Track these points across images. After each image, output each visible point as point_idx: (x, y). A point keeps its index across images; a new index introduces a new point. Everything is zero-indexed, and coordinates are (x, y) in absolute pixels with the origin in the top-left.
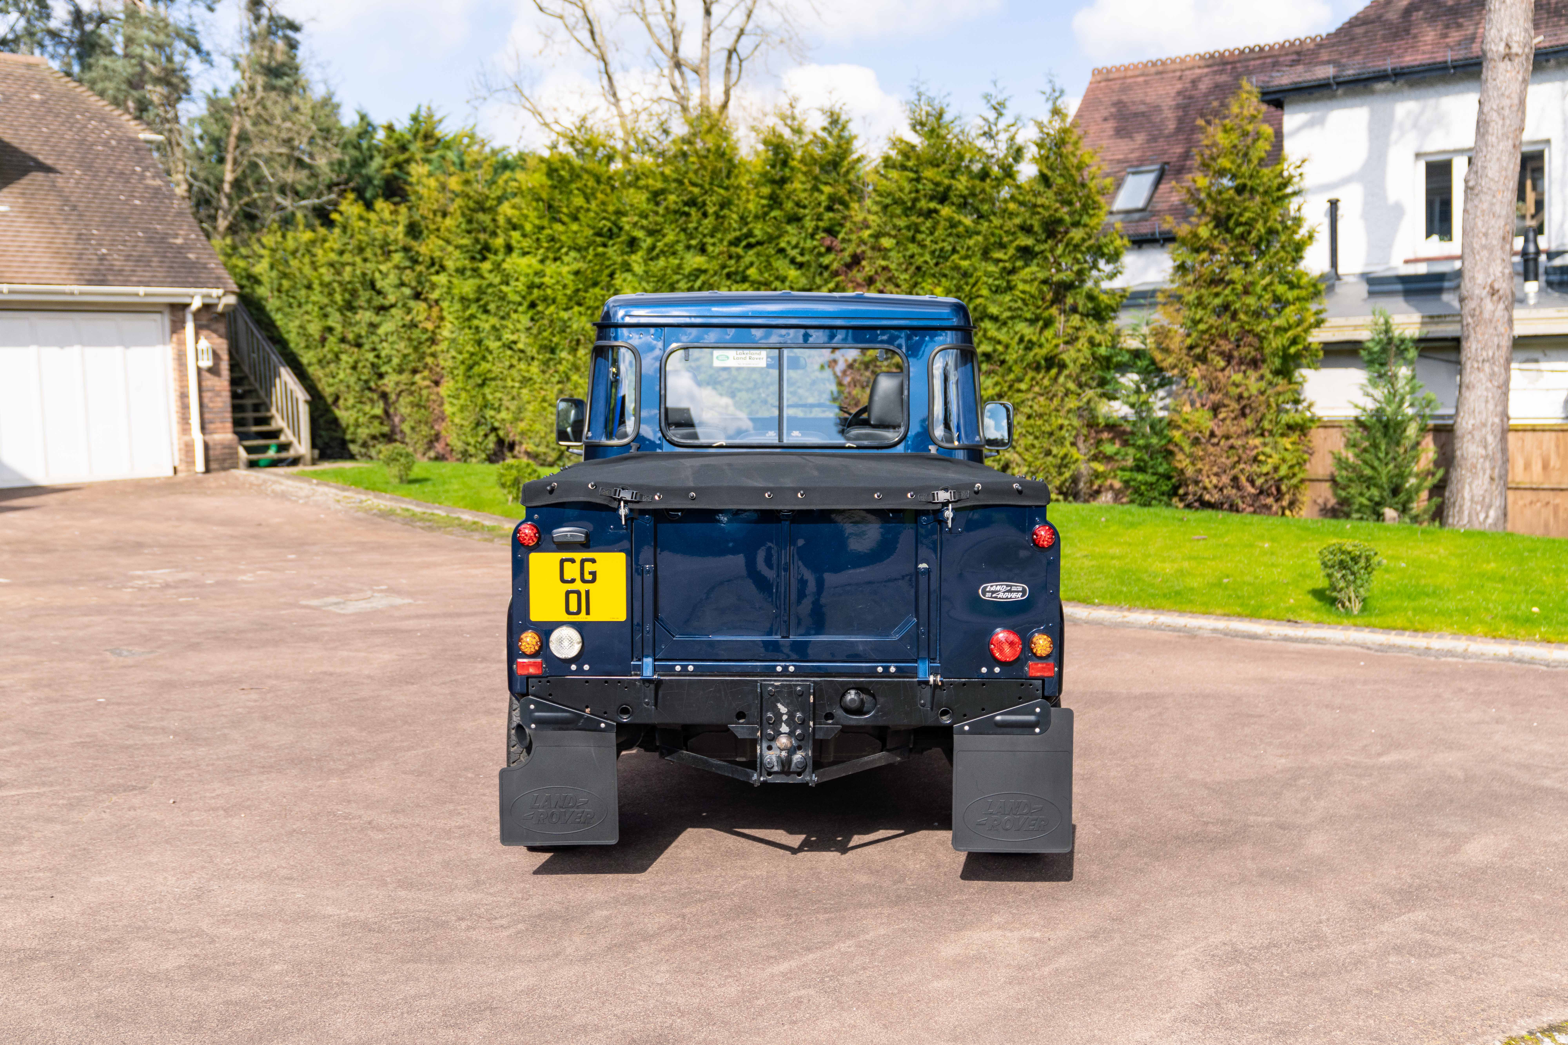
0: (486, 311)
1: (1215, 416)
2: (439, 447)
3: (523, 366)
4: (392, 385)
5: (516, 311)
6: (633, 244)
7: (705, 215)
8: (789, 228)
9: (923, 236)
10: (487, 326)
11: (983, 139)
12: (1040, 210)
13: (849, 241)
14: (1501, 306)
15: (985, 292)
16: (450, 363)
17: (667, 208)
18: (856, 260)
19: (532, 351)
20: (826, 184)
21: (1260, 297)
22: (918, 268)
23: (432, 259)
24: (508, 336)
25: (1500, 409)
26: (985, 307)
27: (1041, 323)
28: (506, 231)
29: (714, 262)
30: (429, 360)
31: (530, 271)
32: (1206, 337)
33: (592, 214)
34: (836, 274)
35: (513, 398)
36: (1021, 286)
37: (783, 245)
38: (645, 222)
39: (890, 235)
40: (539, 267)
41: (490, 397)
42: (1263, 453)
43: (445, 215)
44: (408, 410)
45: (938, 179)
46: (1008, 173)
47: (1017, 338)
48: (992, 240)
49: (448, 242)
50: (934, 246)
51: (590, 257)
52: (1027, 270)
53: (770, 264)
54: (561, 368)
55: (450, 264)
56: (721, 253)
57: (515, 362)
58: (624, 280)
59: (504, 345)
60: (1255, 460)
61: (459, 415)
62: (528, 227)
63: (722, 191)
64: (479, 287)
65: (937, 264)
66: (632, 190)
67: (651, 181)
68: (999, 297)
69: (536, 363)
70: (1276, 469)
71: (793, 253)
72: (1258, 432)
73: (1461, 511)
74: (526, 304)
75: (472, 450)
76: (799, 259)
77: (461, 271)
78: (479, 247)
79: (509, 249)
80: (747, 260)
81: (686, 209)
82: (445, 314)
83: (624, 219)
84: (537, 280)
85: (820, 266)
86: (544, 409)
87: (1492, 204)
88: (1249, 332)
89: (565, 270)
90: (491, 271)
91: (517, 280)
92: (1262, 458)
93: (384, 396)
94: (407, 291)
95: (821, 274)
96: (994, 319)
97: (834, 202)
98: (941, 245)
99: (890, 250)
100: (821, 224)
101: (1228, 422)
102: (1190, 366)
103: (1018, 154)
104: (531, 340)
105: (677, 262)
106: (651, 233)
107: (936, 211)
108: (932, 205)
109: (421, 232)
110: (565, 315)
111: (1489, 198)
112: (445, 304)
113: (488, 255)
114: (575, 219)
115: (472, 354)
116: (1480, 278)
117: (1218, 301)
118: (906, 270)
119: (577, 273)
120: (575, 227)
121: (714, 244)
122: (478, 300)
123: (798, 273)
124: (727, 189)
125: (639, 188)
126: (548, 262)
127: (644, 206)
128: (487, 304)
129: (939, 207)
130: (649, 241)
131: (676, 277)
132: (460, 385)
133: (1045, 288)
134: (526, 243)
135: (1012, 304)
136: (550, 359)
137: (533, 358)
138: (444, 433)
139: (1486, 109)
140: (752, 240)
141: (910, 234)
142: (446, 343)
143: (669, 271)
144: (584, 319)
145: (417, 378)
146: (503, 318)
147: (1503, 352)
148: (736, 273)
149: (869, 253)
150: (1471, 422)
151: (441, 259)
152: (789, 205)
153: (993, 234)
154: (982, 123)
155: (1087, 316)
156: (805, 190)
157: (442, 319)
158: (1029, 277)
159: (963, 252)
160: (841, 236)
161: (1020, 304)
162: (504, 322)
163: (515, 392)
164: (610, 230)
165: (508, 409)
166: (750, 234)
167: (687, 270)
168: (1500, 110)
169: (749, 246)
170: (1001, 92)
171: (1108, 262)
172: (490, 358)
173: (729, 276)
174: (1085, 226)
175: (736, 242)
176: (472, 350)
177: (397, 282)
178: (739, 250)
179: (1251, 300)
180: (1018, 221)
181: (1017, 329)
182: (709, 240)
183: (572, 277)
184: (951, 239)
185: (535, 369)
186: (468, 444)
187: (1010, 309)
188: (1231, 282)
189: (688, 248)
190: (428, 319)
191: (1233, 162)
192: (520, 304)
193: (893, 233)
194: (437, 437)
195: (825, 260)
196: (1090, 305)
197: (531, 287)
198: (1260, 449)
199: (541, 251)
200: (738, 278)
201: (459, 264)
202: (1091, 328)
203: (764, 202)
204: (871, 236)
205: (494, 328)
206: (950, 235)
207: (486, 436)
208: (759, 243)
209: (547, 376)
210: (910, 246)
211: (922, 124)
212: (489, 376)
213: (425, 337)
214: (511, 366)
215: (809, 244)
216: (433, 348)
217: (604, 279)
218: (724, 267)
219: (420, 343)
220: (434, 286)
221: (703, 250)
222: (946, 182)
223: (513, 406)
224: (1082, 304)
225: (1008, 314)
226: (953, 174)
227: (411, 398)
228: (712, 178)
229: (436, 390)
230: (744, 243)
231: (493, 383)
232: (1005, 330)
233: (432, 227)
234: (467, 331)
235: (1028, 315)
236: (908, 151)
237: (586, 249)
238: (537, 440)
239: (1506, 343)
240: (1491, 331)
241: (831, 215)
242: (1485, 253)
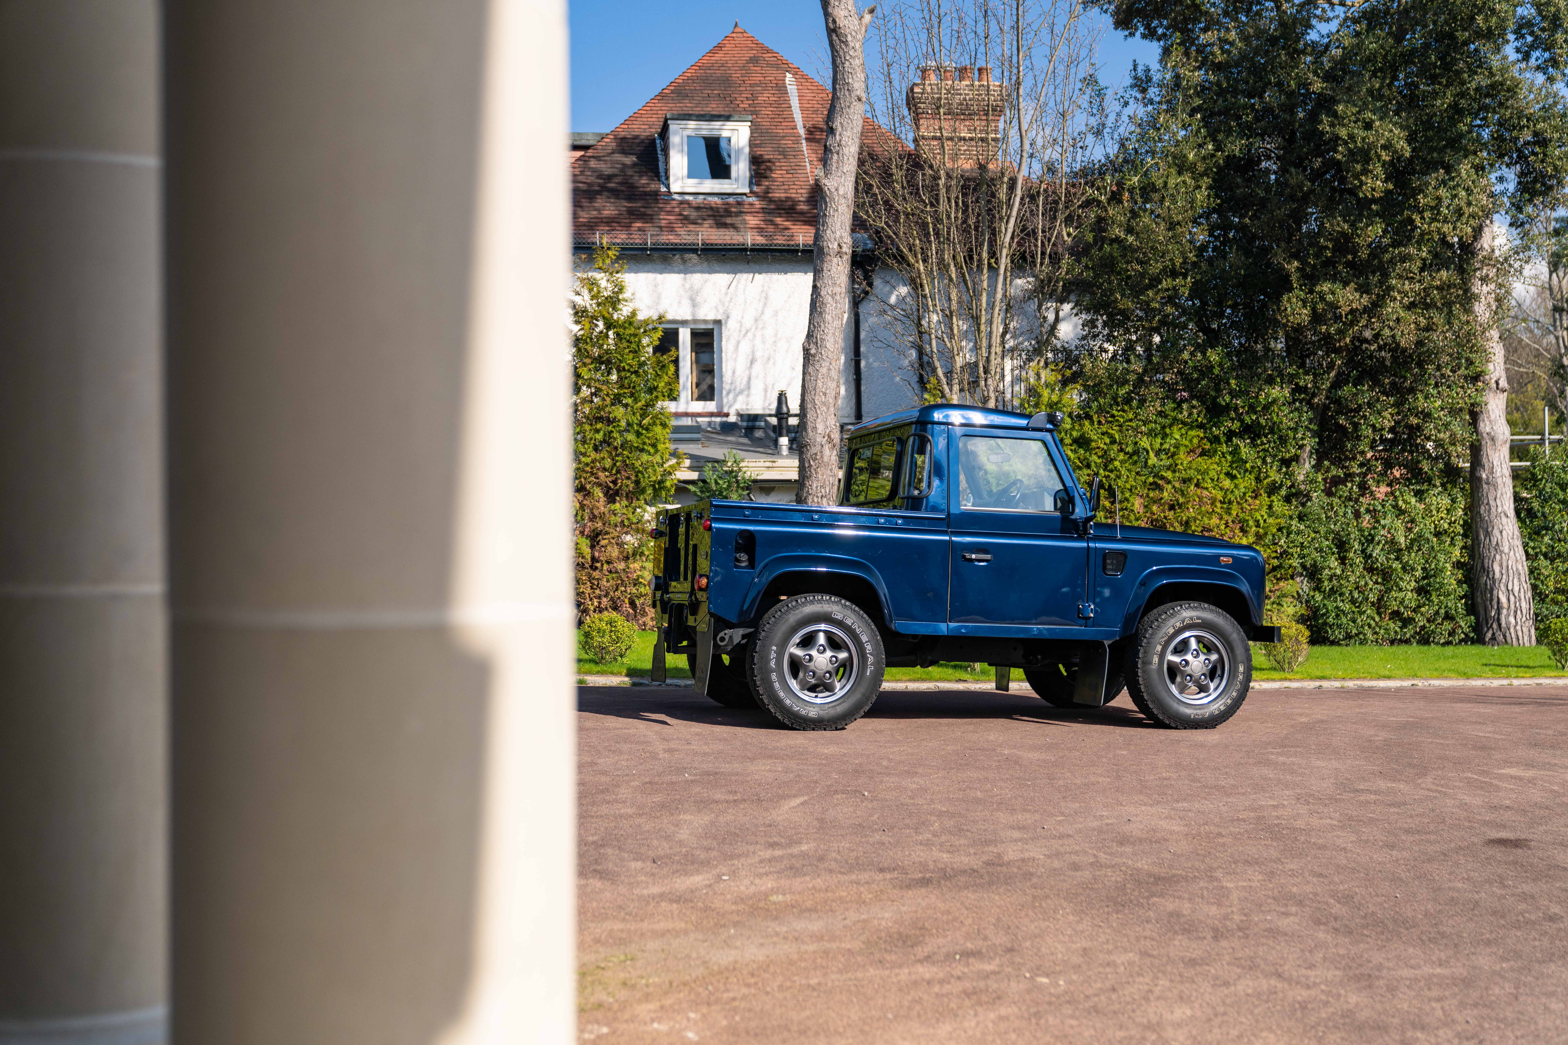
1: (597, 542)
14: (835, 453)
32: (588, 469)
87: (829, 369)
92: (640, 581)
101: (608, 548)
111: (827, 364)
116: (820, 429)
117: (599, 436)
168: (833, 295)
198: (639, 573)
240: (829, 472)
242: (824, 408)
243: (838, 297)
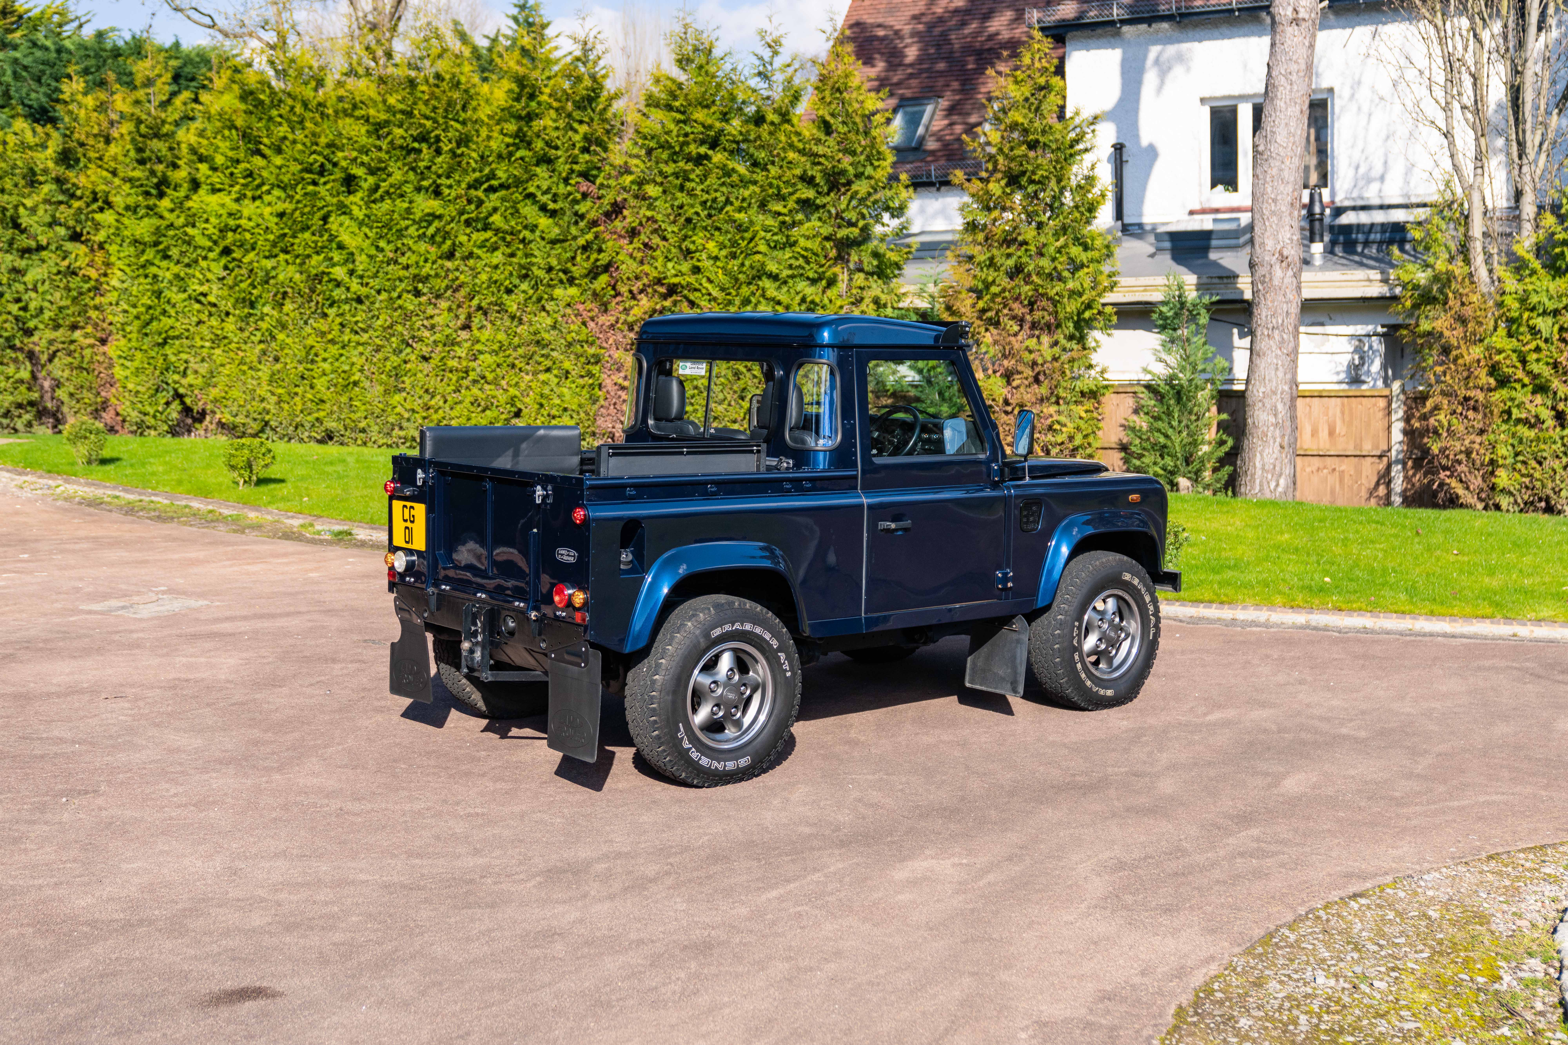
0: (166, 257)
1: (1009, 383)
2: (108, 416)
3: (214, 322)
4: (44, 343)
5: (205, 258)
6: (350, 182)
7: (438, 152)
8: (538, 170)
9: (693, 184)
10: (169, 275)
11: (758, 79)
12: (822, 160)
13: (609, 187)
14: (1290, 273)
15: (763, 248)
16: (119, 319)
17: (391, 142)
18: (617, 209)
19: (227, 305)
20: (581, 122)
21: (1054, 259)
22: (689, 220)
23: (94, 193)
24: (195, 287)
25: (1289, 376)
26: (763, 264)
27: (824, 282)
28: (190, 163)
29: (452, 207)
30: (93, 314)
31: (223, 212)
32: (999, 300)
33: (299, 147)
34: (594, 223)
35: (203, 360)
36: (802, 242)
37: (532, 190)
38: (366, 159)
39: (656, 183)
40: (235, 207)
41: (173, 358)
42: (1058, 422)
43: (108, 140)
44: (67, 373)
45: (709, 121)
46: (785, 117)
47: (798, 298)
48: (770, 191)
49: (114, 173)
50: (705, 197)
51: (297, 197)
52: (807, 225)
53: (517, 211)
54: (264, 325)
55: (118, 200)
56: (458, 197)
57: (204, 317)
58: (341, 225)
59: (190, 297)
60: (1050, 428)
61: (133, 379)
62: (219, 160)
63: (458, 126)
64: (158, 228)
65: (710, 216)
66: (348, 120)
67: (372, 112)
68: (778, 254)
69: (231, 319)
70: (1071, 438)
71: (545, 199)
72: (1053, 399)
73: (1253, 480)
74: (218, 250)
75: (150, 421)
76: (551, 206)
77: (133, 209)
78: (155, 180)
79: (195, 185)
80: (488, 206)
81: (416, 145)
82: (113, 259)
83: (340, 154)
84: (232, 223)
85: (576, 214)
86: (244, 373)
87: (1281, 170)
88: (1042, 295)
89: (267, 210)
90: (172, 211)
91: (207, 221)
92: (1057, 427)
93: (31, 356)
94: (62, 231)
95: (576, 223)
96: (774, 277)
97: (591, 143)
98: (714, 195)
99: (656, 199)
100: (575, 167)
101: (1022, 389)
102: (982, 330)
103: (796, 98)
104: (225, 293)
105: (406, 205)
106: (372, 172)
107: (707, 157)
108: (703, 150)
109: (77, 161)
110: (269, 264)
111: (1278, 164)
112: (113, 248)
113: (169, 191)
114: (279, 151)
115: (150, 307)
116: (1270, 244)
117: (1011, 262)
118: (674, 222)
119: (281, 215)
120: (278, 161)
121: (450, 187)
122: (156, 244)
123: (551, 220)
124: (464, 123)
125: (358, 118)
126: (246, 202)
127: (364, 140)
128: (168, 248)
129: (710, 152)
130: (371, 180)
131: (404, 223)
132: (134, 344)
133: (828, 245)
134: (216, 178)
135: (792, 261)
136: (251, 315)
137: (228, 314)
138: (113, 400)
139: (1274, 74)
140: (495, 183)
141: (678, 182)
142: (116, 294)
143: (396, 216)
144: (291, 268)
145: (77, 334)
146: (188, 265)
147: (1292, 319)
148: (477, 220)
149: (632, 202)
150: (1262, 389)
151: (107, 194)
152: (539, 145)
153: (771, 185)
154: (757, 62)
155: (872, 274)
156: (557, 128)
157: (108, 265)
158: (810, 233)
159: (737, 204)
160: (598, 182)
161: (801, 261)
162: (190, 271)
163: (205, 352)
164: (322, 165)
165: (196, 372)
166: (492, 176)
167: (418, 216)
168: (1287, 75)
169: (492, 189)
170: (777, 29)
171: (893, 216)
172: (172, 312)
173: (468, 223)
174: (869, 177)
175: (475, 185)
176: (149, 302)
177: (48, 219)
178: (480, 193)
179: (1045, 263)
180: (798, 172)
181: (798, 289)
182: (443, 181)
183: (276, 220)
184: (724, 189)
185: (230, 325)
186: (145, 414)
187: (790, 267)
188: (1025, 243)
189: (419, 189)
190: (91, 265)
191: (1025, 117)
192: (210, 250)
193: (659, 179)
194: (105, 405)
195: (582, 208)
196: (875, 263)
197: (224, 230)
198: (1056, 417)
199: (237, 188)
200: (479, 226)
201: (131, 201)
202: (876, 288)
203: (508, 140)
204: (632, 182)
205: (177, 276)
206: (723, 184)
207: (168, 404)
208: (502, 186)
209: (247, 334)
210: (679, 195)
211: (689, 61)
212: (171, 333)
213: (87, 286)
214: (200, 322)
215: (562, 189)
216: (98, 300)
217: (316, 221)
218: (461, 213)
219: (81, 294)
220: (97, 226)
221: (437, 193)
222: (718, 125)
223: (203, 369)
224: (870, 264)
225: (790, 272)
226: (725, 117)
227: (70, 360)
228: (446, 111)
229: (103, 349)
230: (485, 186)
231: (177, 342)
232: (785, 289)
233: (92, 155)
234: (142, 280)
235: (811, 274)
236: (675, 90)
237: (294, 188)
238: (235, 409)
239: (1295, 309)
240: (1281, 298)
241: (587, 157)
242: (1275, 219)
243: (1294, 77)
